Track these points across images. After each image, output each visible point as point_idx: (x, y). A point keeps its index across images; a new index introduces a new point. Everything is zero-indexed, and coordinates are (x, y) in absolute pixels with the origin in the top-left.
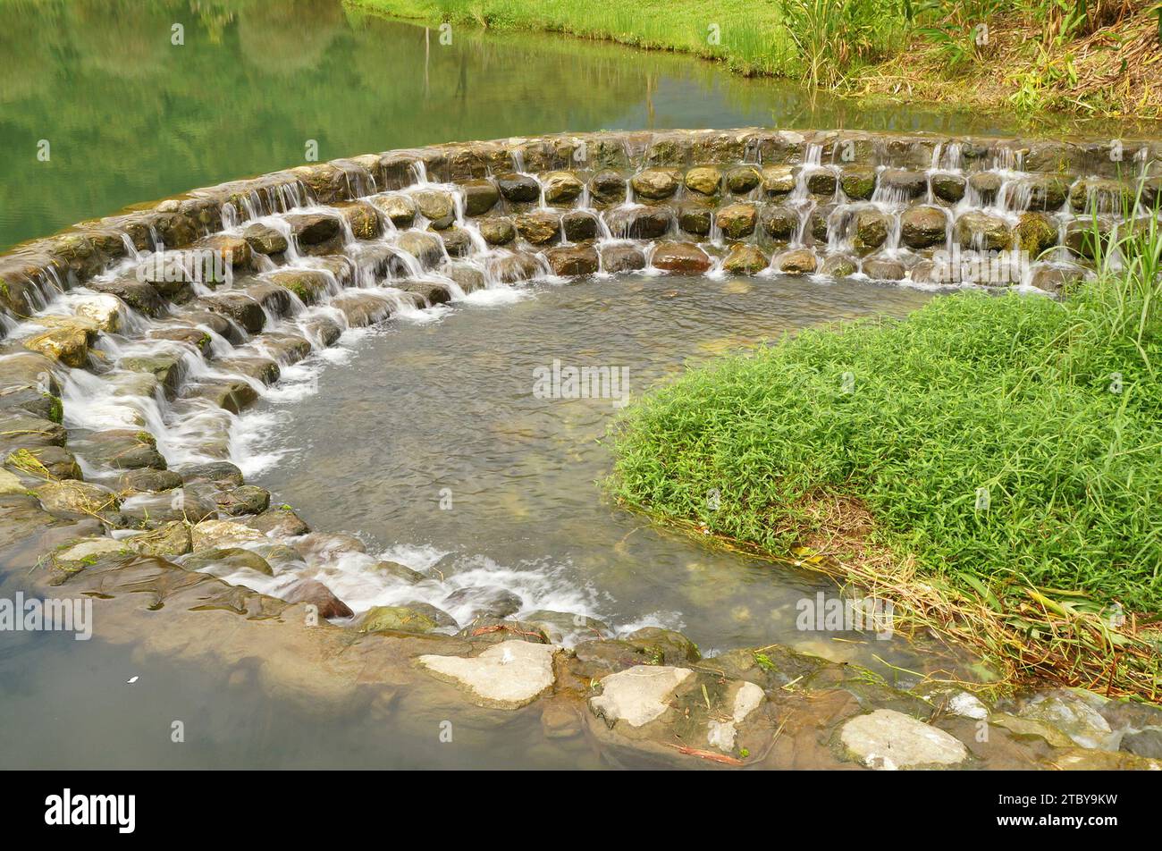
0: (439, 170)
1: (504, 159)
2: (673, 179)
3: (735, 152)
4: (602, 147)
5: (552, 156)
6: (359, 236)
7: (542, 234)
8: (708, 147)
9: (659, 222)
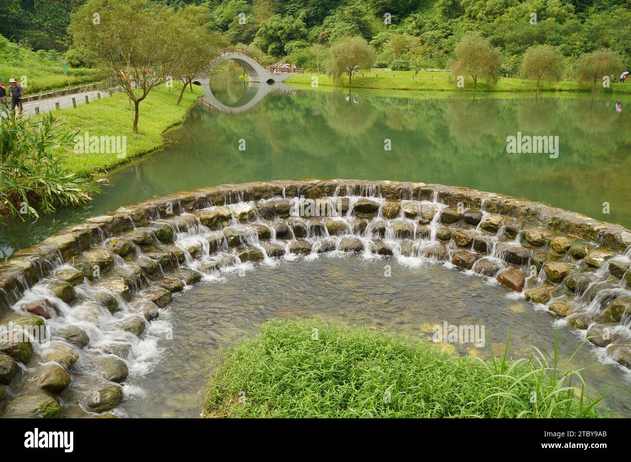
0: (446, 198)
1: (478, 202)
2: (543, 237)
3: (591, 235)
4: (528, 210)
5: (501, 207)
6: (385, 215)
7: (461, 242)
8: (579, 227)
9: (518, 257)
